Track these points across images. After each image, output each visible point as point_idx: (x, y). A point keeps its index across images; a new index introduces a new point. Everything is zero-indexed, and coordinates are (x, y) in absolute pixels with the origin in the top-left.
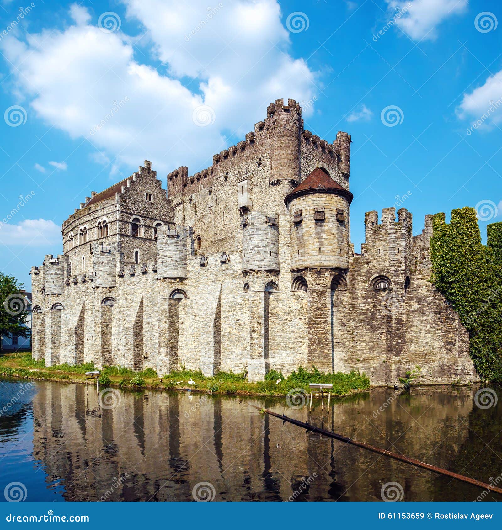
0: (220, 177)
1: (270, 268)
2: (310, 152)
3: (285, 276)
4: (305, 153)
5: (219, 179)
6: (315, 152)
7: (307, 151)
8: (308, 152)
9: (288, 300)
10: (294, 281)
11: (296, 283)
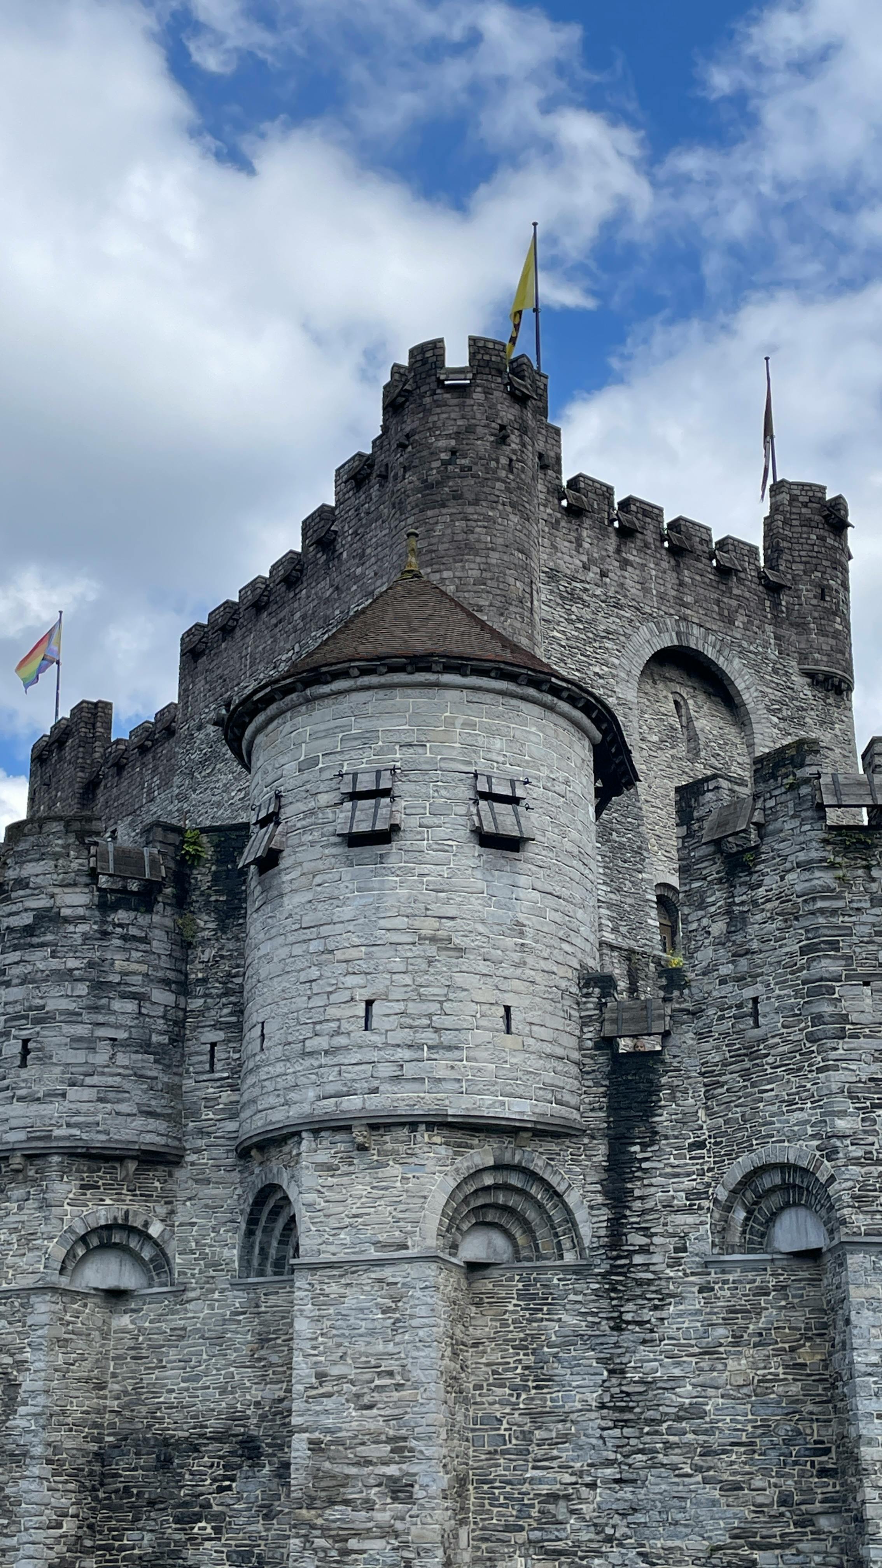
0: (199, 728)
1: (97, 1139)
2: (603, 574)
3: (210, 1191)
4: (574, 579)
5: (201, 735)
6: (631, 577)
7: (586, 568)
8: (592, 575)
9: (218, 1339)
10: (252, 1221)
11: (267, 1231)
